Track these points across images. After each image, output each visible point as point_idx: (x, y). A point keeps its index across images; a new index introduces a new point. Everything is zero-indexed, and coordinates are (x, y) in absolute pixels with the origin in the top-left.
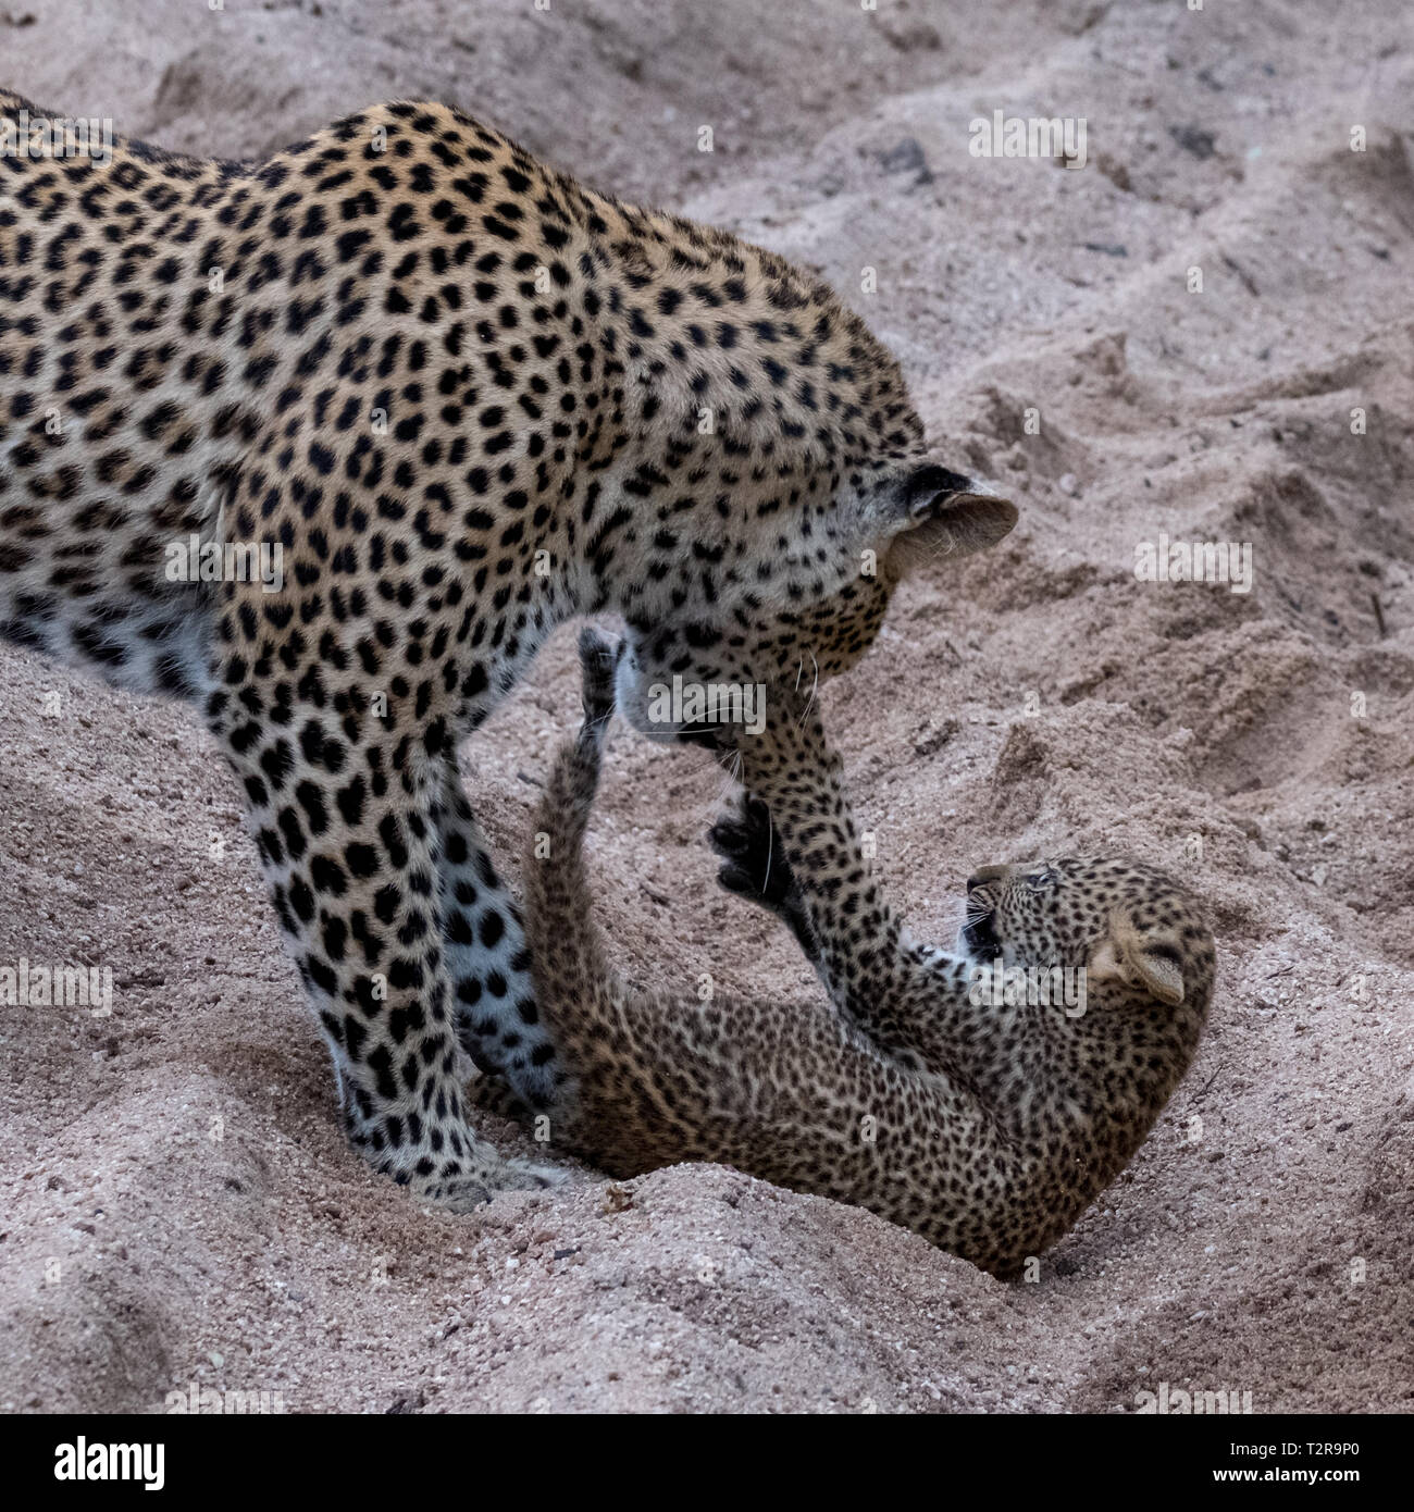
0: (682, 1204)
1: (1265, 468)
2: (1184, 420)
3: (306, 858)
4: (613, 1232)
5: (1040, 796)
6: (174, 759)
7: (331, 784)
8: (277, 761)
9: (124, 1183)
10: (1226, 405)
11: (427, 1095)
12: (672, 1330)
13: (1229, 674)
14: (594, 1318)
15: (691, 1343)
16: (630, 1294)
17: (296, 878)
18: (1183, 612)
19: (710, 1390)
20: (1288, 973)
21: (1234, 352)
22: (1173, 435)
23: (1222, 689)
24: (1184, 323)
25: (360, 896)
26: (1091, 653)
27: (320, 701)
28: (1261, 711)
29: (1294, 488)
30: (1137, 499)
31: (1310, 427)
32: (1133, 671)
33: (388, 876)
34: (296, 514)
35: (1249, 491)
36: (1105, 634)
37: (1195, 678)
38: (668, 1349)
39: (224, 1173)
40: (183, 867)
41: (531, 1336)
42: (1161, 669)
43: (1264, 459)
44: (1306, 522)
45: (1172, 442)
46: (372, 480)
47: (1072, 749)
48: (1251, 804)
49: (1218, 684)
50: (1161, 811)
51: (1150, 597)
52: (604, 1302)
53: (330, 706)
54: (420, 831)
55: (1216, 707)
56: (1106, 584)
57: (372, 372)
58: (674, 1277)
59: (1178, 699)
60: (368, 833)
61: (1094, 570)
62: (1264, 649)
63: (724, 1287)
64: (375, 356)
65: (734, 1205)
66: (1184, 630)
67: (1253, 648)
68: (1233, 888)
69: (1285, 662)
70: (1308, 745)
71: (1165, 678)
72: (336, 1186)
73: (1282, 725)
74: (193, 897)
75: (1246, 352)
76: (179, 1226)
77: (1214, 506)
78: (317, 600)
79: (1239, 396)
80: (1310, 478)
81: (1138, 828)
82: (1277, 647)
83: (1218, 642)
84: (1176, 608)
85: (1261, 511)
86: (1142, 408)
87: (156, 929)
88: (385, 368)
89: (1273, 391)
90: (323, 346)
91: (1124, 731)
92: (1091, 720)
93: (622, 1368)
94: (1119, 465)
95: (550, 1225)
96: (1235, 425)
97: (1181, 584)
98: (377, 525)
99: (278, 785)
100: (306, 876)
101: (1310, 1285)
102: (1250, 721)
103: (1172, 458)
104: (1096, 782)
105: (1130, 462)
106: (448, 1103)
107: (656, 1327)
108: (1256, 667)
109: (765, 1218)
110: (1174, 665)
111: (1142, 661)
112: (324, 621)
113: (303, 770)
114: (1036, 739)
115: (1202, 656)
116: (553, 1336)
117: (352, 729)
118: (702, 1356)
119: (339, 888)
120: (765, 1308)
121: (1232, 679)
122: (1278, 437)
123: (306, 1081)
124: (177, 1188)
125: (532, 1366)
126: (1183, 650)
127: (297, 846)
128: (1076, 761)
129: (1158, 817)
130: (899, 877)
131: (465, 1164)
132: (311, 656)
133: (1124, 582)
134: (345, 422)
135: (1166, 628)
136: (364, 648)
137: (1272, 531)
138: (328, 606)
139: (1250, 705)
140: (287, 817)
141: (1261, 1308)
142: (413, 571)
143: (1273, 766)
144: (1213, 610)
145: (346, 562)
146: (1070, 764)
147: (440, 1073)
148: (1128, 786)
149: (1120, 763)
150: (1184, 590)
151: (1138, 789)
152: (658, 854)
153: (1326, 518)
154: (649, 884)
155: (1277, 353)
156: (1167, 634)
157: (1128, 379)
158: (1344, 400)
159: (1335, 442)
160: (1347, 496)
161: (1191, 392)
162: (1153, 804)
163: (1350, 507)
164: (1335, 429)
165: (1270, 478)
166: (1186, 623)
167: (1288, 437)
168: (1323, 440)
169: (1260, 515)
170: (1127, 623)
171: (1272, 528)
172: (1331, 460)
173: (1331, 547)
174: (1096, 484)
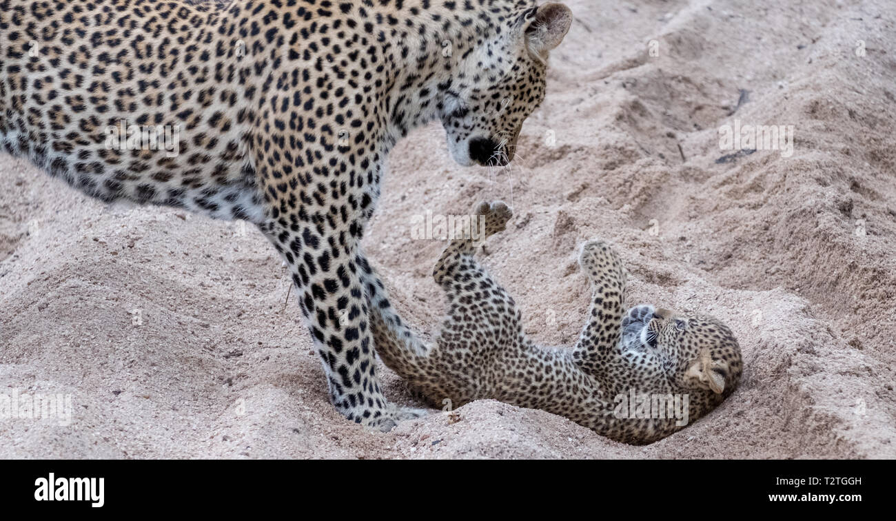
0: (482, 416)
1: (624, 99)
2: (582, 84)
3: (310, 285)
4: (456, 431)
5: (574, 239)
6: (222, 264)
7: (316, 254)
8: (295, 246)
9: (255, 435)
10: (596, 76)
11: (365, 385)
13: (634, 182)
17: (306, 293)
18: (610, 159)
20: (695, 297)
21: (589, 56)
22: (578, 91)
23: (632, 188)
25: (331, 301)
26: (576, 180)
27: (307, 220)
28: (650, 195)
29: (636, 106)
30: (576, 117)
31: (636, 80)
32: (594, 185)
33: (343, 292)
34: (278, 148)
35: (621, 109)
36: (579, 172)
37: (620, 185)
39: (292, 426)
40: (238, 307)
42: (605, 183)
43: (622, 96)
44: (643, 119)
45: (579, 94)
46: (300, 128)
47: (585, 218)
49: (630, 186)
50: (626, 238)
51: (595, 154)
53: (311, 221)
54: (353, 270)
55: (631, 196)
56: (575, 151)
57: (290, 85)
58: (489, 445)
59: (614, 194)
60: (332, 274)
61: (569, 147)
62: (647, 170)
64: (290, 79)
65: (501, 414)
66: (612, 166)
67: (643, 170)
68: (662, 266)
69: (658, 174)
70: (671, 207)
71: (608, 187)
72: (334, 427)
73: (659, 200)
74: (244, 319)
75: (593, 56)
77: (607, 116)
78: (294, 180)
80: (641, 101)
82: (652, 169)
83: (627, 170)
84: (607, 158)
85: (626, 116)
87: (235, 333)
88: (295, 83)
89: (614, 68)
90: (270, 79)
91: (604, 209)
92: (590, 205)
94: (559, 105)
95: (426, 431)
96: (606, 83)
97: (607, 148)
98: (307, 145)
99: (297, 255)
100: (310, 293)
101: (736, 420)
102: (646, 200)
103: (582, 100)
104: (597, 230)
105: (563, 103)
106: (374, 388)
108: (645, 177)
109: (514, 419)
110: (611, 181)
111: (597, 181)
112: (300, 187)
113: (305, 249)
114: (569, 216)
115: (622, 176)
117: (320, 230)
119: (323, 298)
121: (636, 183)
122: (624, 86)
123: (312, 386)
126: (613, 174)
127: (306, 280)
128: (587, 222)
129: (625, 241)
130: (520, 279)
131: (383, 411)
132: (299, 203)
133: (583, 150)
134: (284, 108)
135: (604, 167)
136: (316, 195)
137: (631, 125)
138: (298, 181)
139: (645, 193)
140: (301, 269)
141: (717, 432)
142: (325, 161)
143: (658, 217)
144: (621, 157)
145: (300, 163)
146: (585, 224)
147: (369, 376)
148: (609, 230)
149: (605, 222)
150: (609, 150)
151: (614, 231)
152: (415, 282)
153: (649, 116)
154: (416, 294)
155: (604, 54)
156: (605, 169)
157: (554, 71)
158: (647, 68)
159: (647, 85)
160: (655, 107)
161: (581, 73)
162: (622, 236)
163: (657, 111)
164: (645, 80)
165: (626, 102)
166: (611, 164)
167: (628, 85)
168: (642, 85)
169: (626, 119)
170: (587, 167)
171: (631, 123)
172: (646, 93)
173: (654, 128)
174: (552, 114)
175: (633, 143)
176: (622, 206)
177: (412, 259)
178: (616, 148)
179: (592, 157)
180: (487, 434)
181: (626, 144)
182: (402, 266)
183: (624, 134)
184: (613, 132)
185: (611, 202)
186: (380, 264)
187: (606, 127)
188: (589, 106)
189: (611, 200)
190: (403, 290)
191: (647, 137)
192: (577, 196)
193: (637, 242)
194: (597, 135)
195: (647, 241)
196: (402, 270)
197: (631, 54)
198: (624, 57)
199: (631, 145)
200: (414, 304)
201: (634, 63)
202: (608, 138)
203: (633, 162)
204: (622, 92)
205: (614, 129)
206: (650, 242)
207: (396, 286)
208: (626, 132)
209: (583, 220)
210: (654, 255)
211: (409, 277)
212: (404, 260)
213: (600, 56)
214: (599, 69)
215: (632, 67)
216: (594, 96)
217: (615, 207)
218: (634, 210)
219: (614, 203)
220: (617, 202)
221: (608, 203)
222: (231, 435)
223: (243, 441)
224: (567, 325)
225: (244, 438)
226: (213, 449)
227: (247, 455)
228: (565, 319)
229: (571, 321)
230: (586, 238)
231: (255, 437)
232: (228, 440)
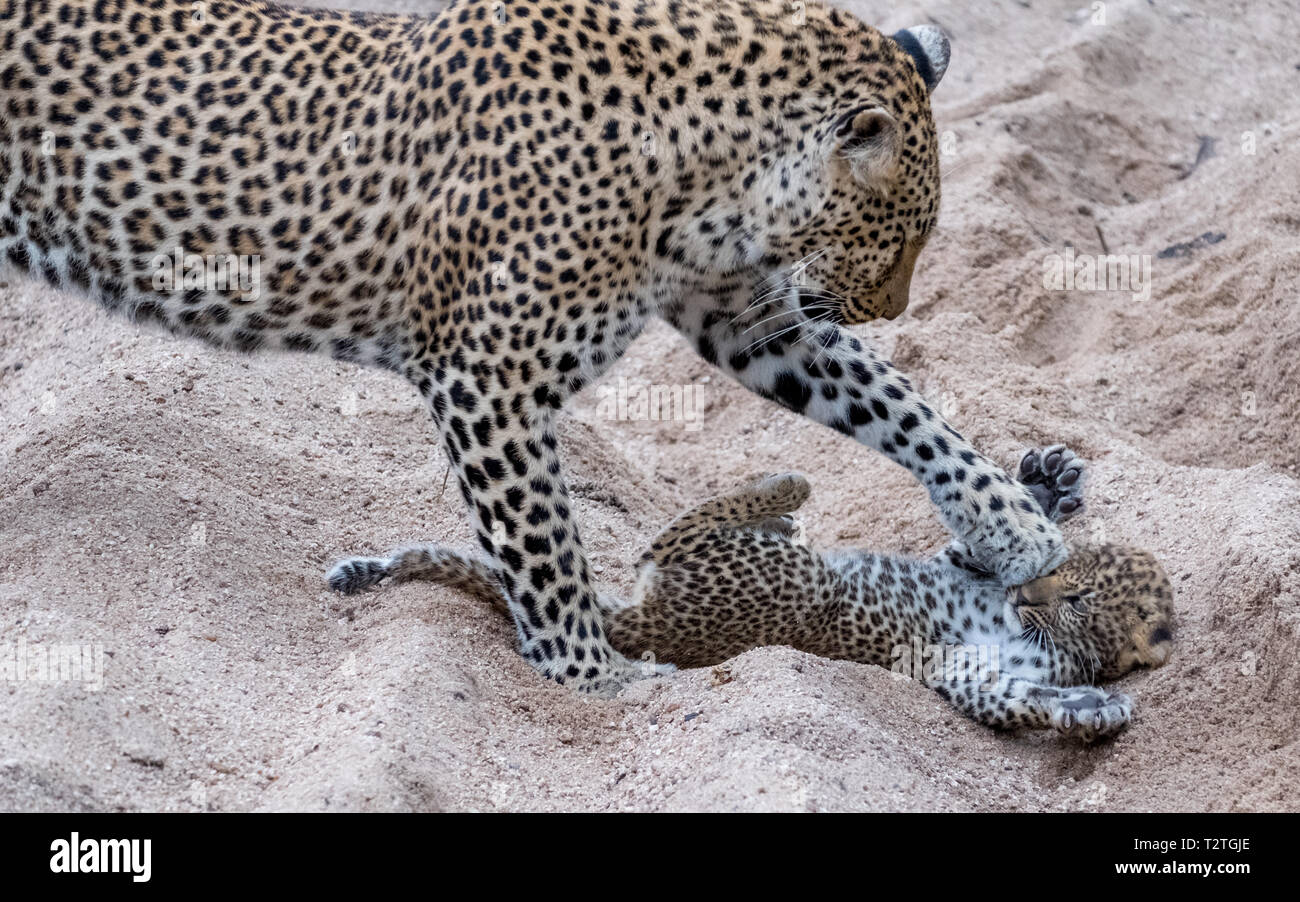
0: (767, 674)
1: (1007, 150)
3: (462, 465)
4: (723, 698)
7: (469, 419)
8: (437, 405)
9: (391, 702)
11: (568, 625)
12: (792, 756)
13: (1023, 288)
14: (736, 754)
15: (806, 763)
16: (755, 735)
18: (982, 251)
19: (825, 793)
20: (1121, 478)
23: (1020, 298)
25: (497, 491)
26: (927, 284)
27: (463, 368)
28: (1049, 310)
29: (1027, 162)
31: (1027, 120)
32: (956, 293)
33: (513, 480)
34: (451, 266)
35: (1001, 168)
36: (932, 270)
37: (1000, 293)
38: (793, 768)
39: (452, 689)
42: (975, 289)
43: (1005, 146)
44: (1038, 183)
46: (484, 243)
47: (940, 346)
48: (1053, 373)
49: (1017, 295)
50: (1009, 381)
51: (958, 242)
52: (739, 743)
53: (468, 371)
54: (536, 453)
55: (1018, 311)
57: (476, 176)
58: (778, 721)
59: (991, 308)
60: (495, 452)
63: (813, 725)
64: (477, 166)
65: (800, 671)
66: (987, 262)
67: (1038, 267)
68: (1067, 427)
70: (1084, 329)
71: (980, 295)
72: (523, 690)
73: (1064, 318)
76: (431, 726)
77: (979, 179)
78: (461, 310)
79: (970, 106)
80: (1036, 154)
81: (997, 394)
83: (1012, 267)
84: (977, 247)
85: (1010, 180)
88: (482, 174)
89: (991, 100)
90: (454, 161)
91: (972, 332)
92: (949, 326)
95: (674, 699)
96: (978, 124)
97: (978, 230)
98: (487, 268)
100: (464, 477)
101: (1188, 682)
102: (1042, 318)
104: (960, 367)
106: (589, 629)
107: (781, 755)
108: (1042, 279)
109: (821, 678)
110: (984, 286)
111: (961, 286)
112: (464, 322)
113: (453, 410)
114: (915, 343)
115: (1003, 278)
117: (482, 386)
118: (815, 770)
119: (483, 486)
120: (842, 736)
121: (1026, 290)
122: (1008, 129)
124: (423, 701)
126: (988, 275)
127: (456, 457)
128: (944, 355)
129: (1007, 386)
130: (833, 447)
131: (602, 667)
132: (458, 342)
134: (462, 210)
135: (973, 262)
136: (484, 339)
137: (1018, 194)
138: (466, 314)
139: (1041, 307)
140: (448, 440)
142: (510, 296)
143: (1062, 347)
144: (1002, 247)
145: (473, 289)
146: (941, 357)
147: (577, 610)
148: (981, 367)
149: (974, 353)
150: (981, 235)
151: (988, 369)
152: (659, 451)
153: (1049, 179)
154: (660, 471)
155: (976, 77)
156: (974, 266)
158: (1046, 100)
159: (1045, 129)
160: (1059, 164)
162: (1003, 377)
163: (1062, 171)
164: (1043, 120)
165: (1010, 156)
166: (987, 257)
167: (1015, 128)
168: (1037, 128)
169: (1010, 183)
170: (945, 262)
171: (1019, 190)
172: (1044, 140)
173: (1057, 199)
175: (1022, 223)
176: (1003, 327)
178: (993, 231)
179: (953, 246)
180: (776, 703)
181: (1011, 226)
182: (637, 425)
183: (1006, 209)
184: (989, 204)
185: (984, 321)
186: (600, 422)
187: (978, 196)
188: (949, 162)
189: (985, 317)
190: (639, 464)
191: (1044, 214)
192: (929, 311)
193: (1027, 387)
194: (962, 210)
195: (1044, 386)
196: (638, 431)
197: (1021, 76)
198: (1008, 81)
199: (1018, 227)
200: (657, 487)
201: (1025, 91)
202: (981, 215)
203: (1022, 255)
204: (1005, 138)
205: (990, 200)
206: (1049, 387)
207: (627, 457)
208: (1010, 206)
209: (937, 351)
210: (1055, 409)
211: (649, 443)
213: (968, 80)
214: (966, 101)
215: (1020, 98)
216: (958, 146)
217: (993, 329)
218: (1022, 335)
219: (990, 323)
220: (994, 320)
221: (979, 322)
222: (351, 703)
223: (371, 713)
224: (910, 523)
225: (373, 707)
226: (322, 726)
227: (378, 735)
228: (907, 513)
229: (916, 517)
230: (943, 380)
231: (392, 706)
232: (347, 711)
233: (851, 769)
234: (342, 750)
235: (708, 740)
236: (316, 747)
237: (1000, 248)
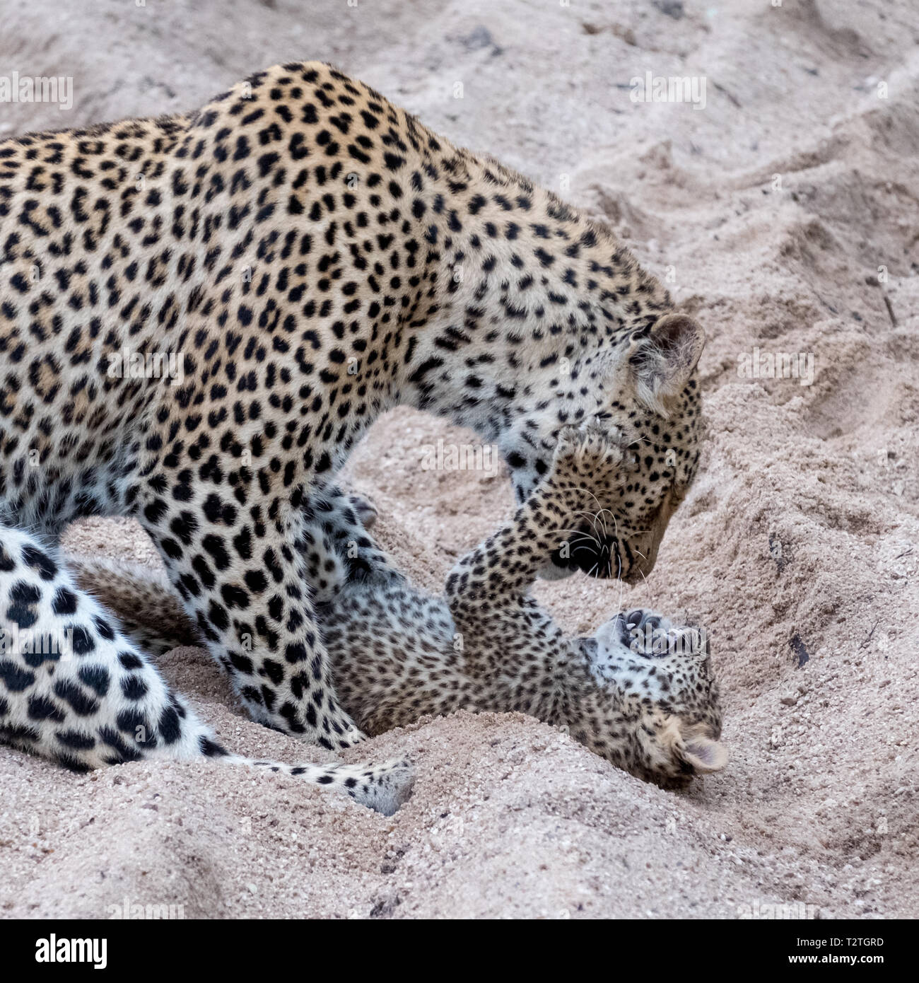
1: (795, 219)
2: (724, 194)
3: (217, 588)
7: (229, 533)
10: (749, 181)
15: (589, 839)
17: (213, 603)
18: (769, 321)
19: (608, 871)
20: (909, 553)
21: (735, 147)
22: (718, 206)
24: (699, 130)
25: (259, 605)
26: (712, 355)
27: (217, 480)
28: (836, 382)
29: (814, 232)
30: (712, 250)
31: (815, 189)
33: (274, 589)
35: (788, 237)
38: (575, 845)
41: (468, 849)
43: (792, 215)
44: (825, 253)
45: (717, 211)
46: (273, 327)
47: (726, 418)
48: (840, 446)
50: (795, 454)
51: (745, 312)
53: (225, 482)
54: (289, 557)
56: (712, 307)
57: (278, 256)
60: (257, 563)
61: (702, 299)
62: (832, 339)
64: (280, 244)
66: (773, 332)
67: (825, 339)
69: (848, 347)
70: (872, 402)
73: (852, 391)
75: (743, 147)
77: (766, 249)
78: (223, 411)
79: (755, 175)
80: (823, 224)
82: (841, 337)
83: (798, 338)
84: (764, 318)
85: (797, 250)
86: (690, 190)
88: (286, 253)
89: (780, 168)
90: (249, 238)
91: (758, 403)
92: (735, 397)
93: (547, 861)
94: (685, 230)
96: (765, 193)
97: (765, 301)
98: (271, 357)
99: (188, 542)
100: (220, 600)
102: (829, 390)
103: (724, 221)
104: (746, 439)
105: (692, 227)
107: (563, 831)
108: (829, 351)
112: (227, 425)
113: (207, 528)
115: (789, 348)
116: (490, 845)
117: (241, 496)
118: (597, 847)
119: (244, 604)
120: (625, 812)
122: (795, 198)
125: (478, 868)
126: (774, 346)
127: (209, 581)
128: (730, 426)
129: (793, 458)
132: (213, 449)
133: (724, 304)
134: (261, 291)
135: (759, 332)
136: (255, 441)
137: (805, 264)
138: (231, 414)
139: (828, 378)
140: (198, 564)
142: (294, 388)
143: (849, 419)
144: (789, 318)
145: (249, 383)
146: (726, 429)
148: (767, 440)
149: (759, 425)
150: (767, 305)
151: (774, 441)
152: (439, 523)
153: (837, 250)
154: (441, 543)
155: (762, 144)
156: (760, 337)
157: (678, 171)
158: (834, 168)
159: (833, 198)
160: (847, 234)
161: (721, 175)
162: (789, 450)
163: (850, 241)
164: (831, 189)
165: (799, 225)
166: (772, 328)
167: (802, 197)
168: (825, 198)
169: (797, 252)
170: (732, 332)
171: (805, 260)
172: (832, 210)
173: (845, 269)
174: (673, 244)
175: (808, 293)
176: (789, 399)
177: (435, 483)
178: (780, 302)
179: (740, 316)
180: (558, 778)
181: (797, 296)
182: (417, 495)
183: (793, 279)
184: (775, 274)
185: (770, 393)
186: (380, 493)
187: (764, 265)
188: (735, 230)
189: (771, 388)
190: (419, 535)
191: (831, 284)
192: (714, 382)
193: (813, 460)
194: (748, 279)
195: (831, 459)
196: (418, 502)
197: (808, 144)
198: (795, 149)
199: (805, 297)
200: (439, 559)
201: (813, 160)
202: (766, 285)
203: (808, 326)
204: (792, 207)
205: (777, 269)
206: (836, 461)
207: (407, 529)
208: (797, 276)
209: (723, 422)
210: (842, 483)
211: (429, 515)
212: (421, 486)
213: (755, 148)
214: (752, 170)
215: (808, 166)
216: (745, 215)
217: (777, 401)
218: (808, 407)
219: (776, 394)
220: (780, 392)
221: (766, 393)
222: (128, 775)
223: (148, 786)
224: (694, 597)
225: (149, 780)
226: (98, 799)
227: (155, 808)
228: (691, 587)
229: (700, 590)
230: (729, 453)
231: (167, 778)
232: (124, 784)
233: (634, 846)
234: (119, 823)
235: (489, 815)
236: (92, 820)
237: (786, 320)
